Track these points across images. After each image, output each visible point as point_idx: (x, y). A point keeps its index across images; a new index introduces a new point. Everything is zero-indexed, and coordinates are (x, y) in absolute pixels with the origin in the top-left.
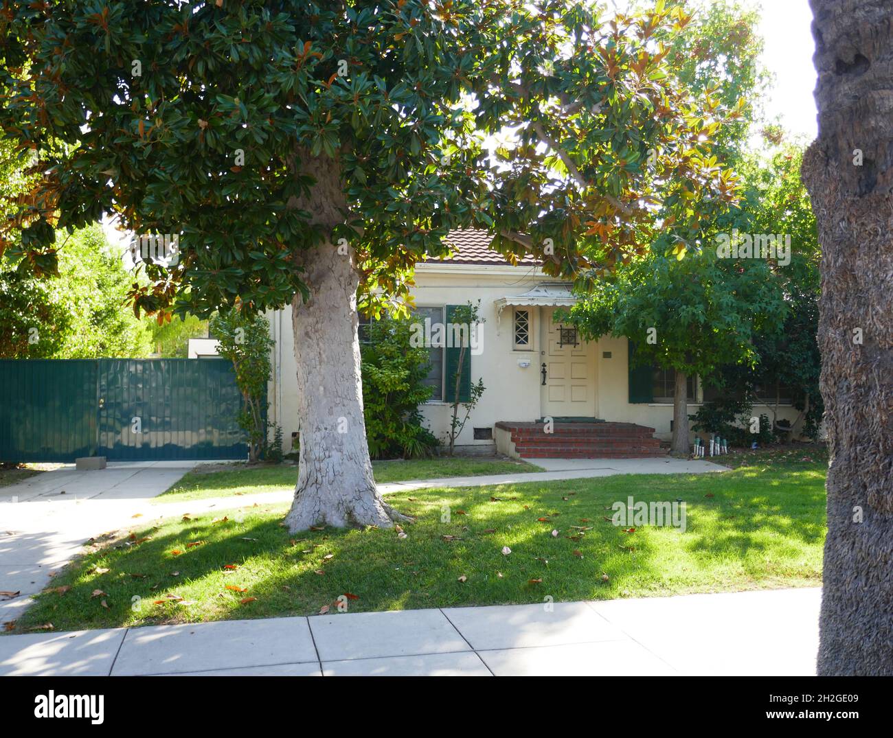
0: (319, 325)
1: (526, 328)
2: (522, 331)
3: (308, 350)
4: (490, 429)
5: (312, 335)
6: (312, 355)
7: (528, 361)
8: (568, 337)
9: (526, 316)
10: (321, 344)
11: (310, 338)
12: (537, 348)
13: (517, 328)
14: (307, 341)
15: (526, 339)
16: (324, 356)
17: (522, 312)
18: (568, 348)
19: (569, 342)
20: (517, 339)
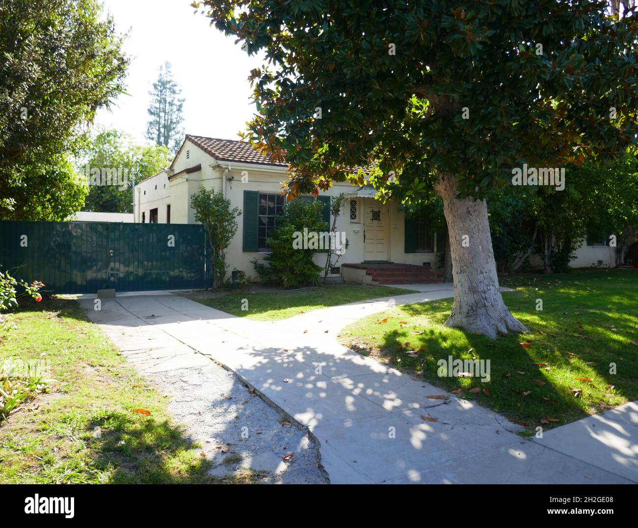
0: (477, 207)
1: (355, 210)
2: (353, 212)
3: (470, 223)
4: (339, 268)
5: (472, 214)
6: (472, 226)
7: (358, 229)
8: (376, 216)
9: (355, 203)
10: (478, 219)
11: (471, 215)
12: (362, 222)
13: (351, 210)
14: (468, 217)
15: (355, 216)
16: (480, 227)
17: (353, 201)
18: (375, 222)
19: (376, 219)
20: (351, 216)
